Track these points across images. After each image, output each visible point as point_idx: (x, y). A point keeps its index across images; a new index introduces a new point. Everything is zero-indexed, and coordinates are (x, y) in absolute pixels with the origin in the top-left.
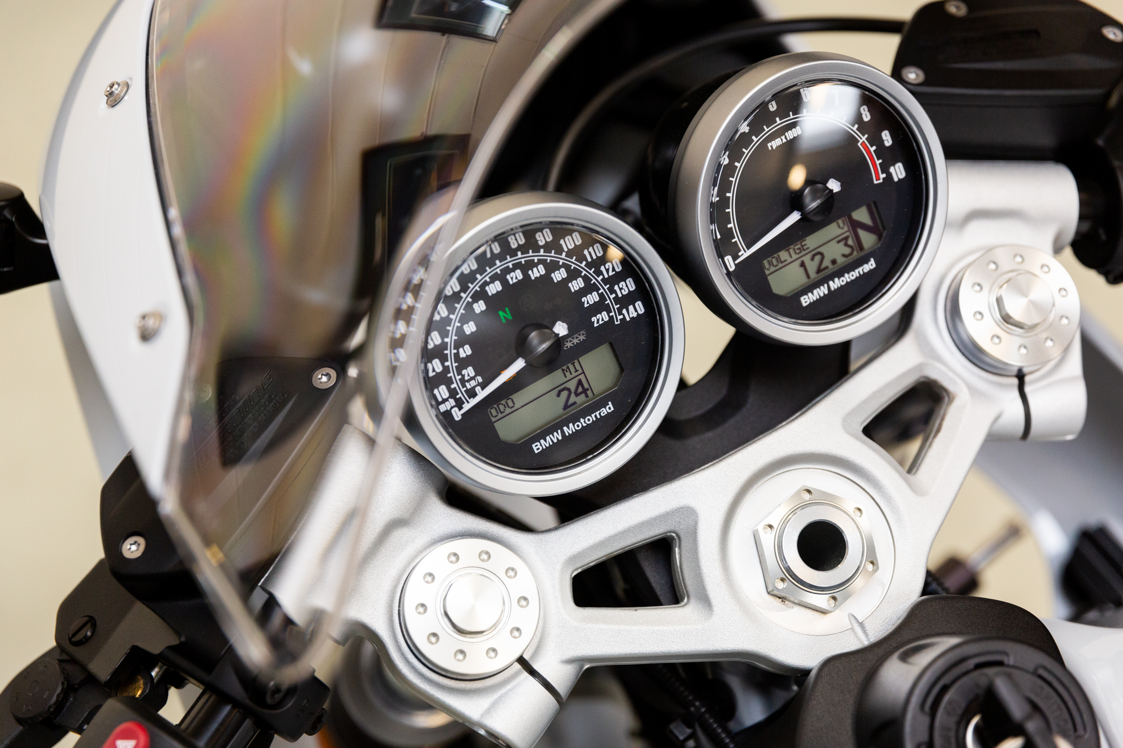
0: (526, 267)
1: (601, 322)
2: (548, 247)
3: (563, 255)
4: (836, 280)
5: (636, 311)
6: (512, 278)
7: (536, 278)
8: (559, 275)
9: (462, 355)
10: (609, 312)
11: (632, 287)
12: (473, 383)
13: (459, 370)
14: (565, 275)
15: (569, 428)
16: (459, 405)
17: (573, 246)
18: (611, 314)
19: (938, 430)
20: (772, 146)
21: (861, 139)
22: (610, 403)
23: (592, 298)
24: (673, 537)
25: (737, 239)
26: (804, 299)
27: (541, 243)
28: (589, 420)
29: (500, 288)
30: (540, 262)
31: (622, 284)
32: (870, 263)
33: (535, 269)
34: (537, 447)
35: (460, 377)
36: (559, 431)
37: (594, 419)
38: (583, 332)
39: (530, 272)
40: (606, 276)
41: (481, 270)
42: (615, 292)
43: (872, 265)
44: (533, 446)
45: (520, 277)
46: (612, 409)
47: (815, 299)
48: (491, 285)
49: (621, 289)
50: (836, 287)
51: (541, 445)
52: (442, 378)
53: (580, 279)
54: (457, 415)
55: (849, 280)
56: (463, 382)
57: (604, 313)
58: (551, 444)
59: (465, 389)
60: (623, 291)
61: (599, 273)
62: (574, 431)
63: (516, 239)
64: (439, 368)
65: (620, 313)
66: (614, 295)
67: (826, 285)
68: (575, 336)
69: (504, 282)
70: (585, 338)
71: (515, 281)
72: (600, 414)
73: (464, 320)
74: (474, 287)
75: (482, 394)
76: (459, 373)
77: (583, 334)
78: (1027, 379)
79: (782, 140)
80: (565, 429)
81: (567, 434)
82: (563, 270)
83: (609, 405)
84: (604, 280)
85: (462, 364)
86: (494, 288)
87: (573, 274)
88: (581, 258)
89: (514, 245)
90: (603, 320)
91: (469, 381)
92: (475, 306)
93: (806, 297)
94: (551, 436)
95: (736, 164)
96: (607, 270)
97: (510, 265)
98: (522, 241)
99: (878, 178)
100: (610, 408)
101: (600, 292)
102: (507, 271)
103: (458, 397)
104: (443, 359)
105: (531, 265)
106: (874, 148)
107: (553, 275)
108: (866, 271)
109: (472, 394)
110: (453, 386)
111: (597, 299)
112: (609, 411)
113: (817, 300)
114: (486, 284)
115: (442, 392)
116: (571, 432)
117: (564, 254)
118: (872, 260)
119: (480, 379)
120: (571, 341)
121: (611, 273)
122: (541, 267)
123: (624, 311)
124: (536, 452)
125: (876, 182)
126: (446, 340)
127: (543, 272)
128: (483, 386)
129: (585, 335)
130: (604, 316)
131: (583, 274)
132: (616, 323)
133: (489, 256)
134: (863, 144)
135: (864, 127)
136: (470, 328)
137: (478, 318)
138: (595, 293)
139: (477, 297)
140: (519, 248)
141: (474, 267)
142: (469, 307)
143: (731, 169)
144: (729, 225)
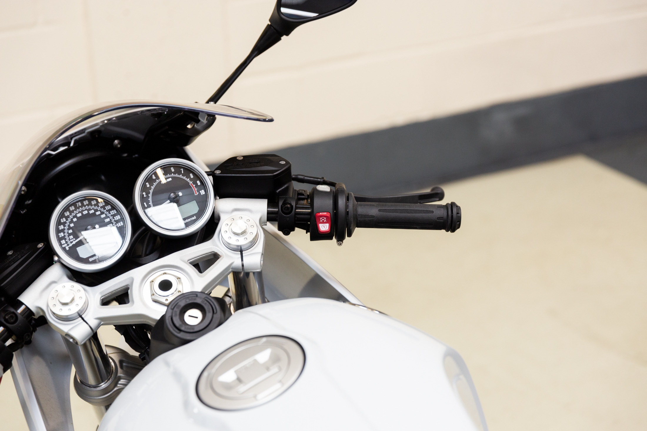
2: (95, 205)
3: (99, 208)
5: (121, 224)
7: (91, 213)
8: (98, 213)
9: (69, 232)
11: (120, 218)
12: (72, 240)
13: (69, 236)
16: (68, 245)
17: (102, 205)
18: (113, 225)
21: (190, 182)
24: (129, 287)
27: (93, 204)
30: (93, 209)
41: (75, 210)
42: (114, 219)
43: (195, 218)
45: (87, 213)
48: (78, 214)
49: (116, 218)
51: (92, 259)
52: (64, 238)
54: (67, 248)
55: (188, 221)
56: (69, 239)
57: (111, 224)
58: (95, 259)
61: (110, 213)
64: (63, 235)
65: (116, 225)
66: (114, 220)
69: (82, 214)
71: (85, 213)
73: (70, 223)
74: (73, 214)
75: (74, 243)
76: (68, 237)
78: (243, 252)
82: (99, 212)
84: (111, 215)
85: (69, 235)
86: (79, 215)
87: (102, 213)
88: (105, 209)
89: (85, 204)
90: (111, 226)
91: (71, 239)
95: (152, 187)
96: (112, 213)
97: (84, 209)
98: (87, 203)
99: (196, 194)
101: (110, 218)
102: (83, 211)
103: (68, 243)
104: (64, 233)
105: (90, 210)
106: (195, 185)
107: (96, 213)
108: (193, 219)
109: (71, 242)
110: (66, 240)
111: (109, 220)
114: (77, 214)
115: (63, 242)
118: (195, 216)
119: (74, 239)
121: (113, 214)
122: (93, 210)
125: (195, 195)
126: (65, 228)
127: (93, 212)
128: (74, 241)
131: (105, 213)
132: (115, 227)
133: (78, 206)
134: (191, 184)
135: (191, 179)
136: (72, 225)
137: (74, 223)
138: (108, 219)
139: (74, 217)
140: (87, 205)
141: (74, 209)
142: (72, 220)
143: (150, 188)
144: (150, 203)
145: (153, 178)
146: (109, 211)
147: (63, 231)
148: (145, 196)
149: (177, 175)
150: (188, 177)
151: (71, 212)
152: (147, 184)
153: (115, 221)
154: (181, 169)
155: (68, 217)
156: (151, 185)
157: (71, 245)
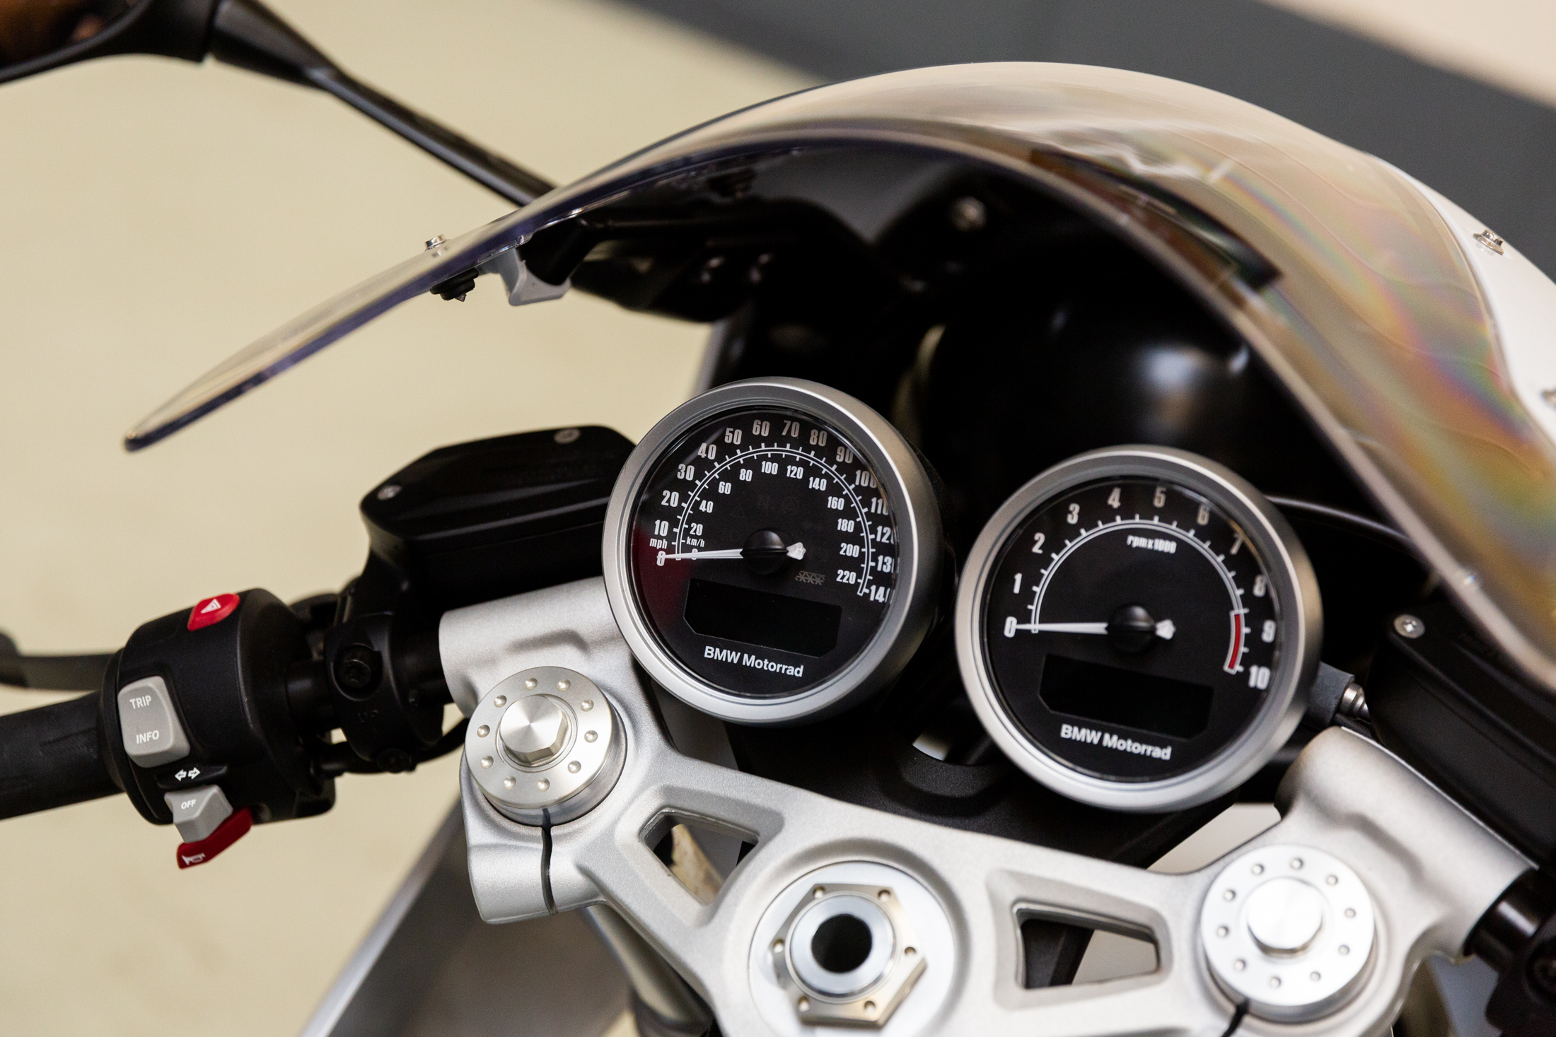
0: (812, 471)
1: (845, 580)
2: (842, 468)
3: (851, 487)
4: (1115, 738)
5: (884, 596)
6: (792, 471)
7: (813, 489)
8: (836, 503)
10: (859, 576)
12: (694, 542)
13: (690, 520)
14: (841, 508)
15: (749, 658)
16: (670, 550)
17: (866, 485)
18: (859, 581)
20: (1132, 541)
21: (1239, 607)
22: (802, 667)
23: (851, 550)
25: (1035, 608)
26: (1067, 729)
27: (839, 459)
28: (772, 667)
29: (774, 472)
30: (827, 476)
32: (1164, 751)
33: (817, 480)
34: (709, 652)
35: (687, 526)
36: (739, 654)
37: (778, 671)
38: (823, 576)
39: (811, 479)
40: (878, 539)
41: (769, 442)
42: (877, 562)
43: (1165, 754)
44: (707, 648)
45: (800, 476)
46: (800, 675)
47: (1078, 739)
48: (769, 463)
49: (884, 563)
50: (1110, 745)
51: (714, 653)
52: (671, 515)
53: (852, 523)
54: (660, 560)
55: (1129, 750)
56: (687, 533)
57: (853, 575)
58: (724, 660)
59: (684, 541)
60: (885, 566)
61: (874, 531)
62: (752, 665)
63: (818, 437)
64: (674, 503)
65: (868, 587)
66: (873, 564)
67: (1099, 734)
68: (813, 574)
69: (782, 470)
70: (819, 584)
71: (792, 476)
72: (786, 669)
73: (725, 476)
75: (695, 555)
76: (689, 523)
77: (821, 579)
79: (1148, 544)
80: (746, 656)
81: (744, 664)
82: (842, 501)
83: (800, 667)
84: (874, 541)
85: (697, 516)
86: (770, 468)
87: (849, 513)
88: (867, 503)
89: (813, 441)
90: (848, 580)
91: (692, 537)
92: (743, 471)
93: (1070, 727)
94: (729, 652)
95: (1083, 531)
96: (883, 535)
97: (798, 457)
98: (823, 442)
99: (1231, 666)
100: (798, 672)
101: (863, 550)
102: (789, 460)
103: (673, 543)
104: (684, 498)
105: (816, 472)
106: (1249, 630)
107: (830, 498)
108: (1150, 754)
109: (687, 549)
110: (675, 530)
111: (856, 555)
112: (796, 675)
113: (1080, 741)
114: (765, 458)
115: (662, 527)
116: (748, 664)
117: (853, 486)
118: (1171, 750)
119: (703, 543)
120: (806, 576)
121: (884, 540)
122: (824, 482)
123: (873, 588)
124: (706, 656)
125: (1226, 668)
126: (697, 482)
127: (823, 488)
128: (700, 549)
129: (822, 581)
130: (850, 577)
131: (858, 520)
132: (858, 593)
133: (784, 433)
134: (1237, 616)
135: (1249, 600)
136: (725, 488)
137: (738, 485)
138: (857, 548)
139: (750, 464)
140: (816, 448)
141: (765, 434)
142: (737, 468)
143: (1073, 532)
144: (1035, 588)
145: (1110, 502)
146: (877, 520)
147: (684, 488)
148: (1036, 549)
149: (1204, 548)
150: (1245, 582)
151: (750, 440)
152: (1075, 508)
153: (874, 569)
154: (1236, 535)
155: (731, 450)
156: (1087, 521)
157: (678, 556)
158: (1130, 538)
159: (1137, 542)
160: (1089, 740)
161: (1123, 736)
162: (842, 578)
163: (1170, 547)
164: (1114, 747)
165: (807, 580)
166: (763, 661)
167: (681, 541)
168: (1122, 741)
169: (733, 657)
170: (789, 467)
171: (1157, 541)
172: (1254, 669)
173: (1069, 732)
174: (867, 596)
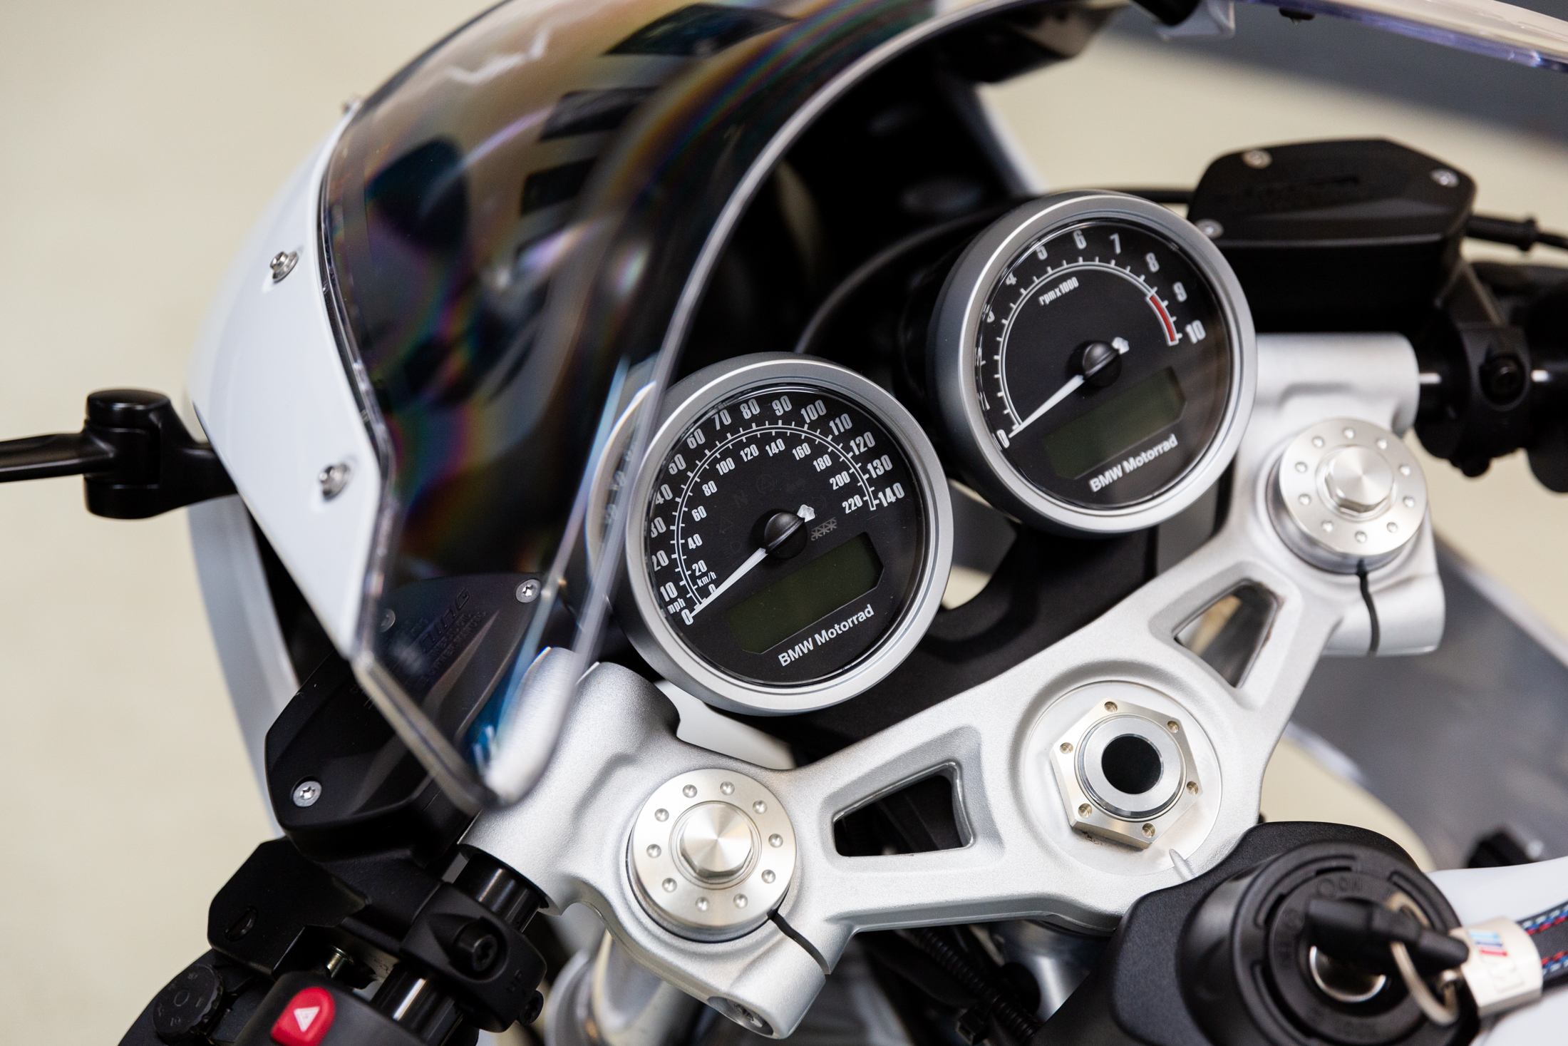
0: (762, 442)
1: (853, 508)
2: (787, 418)
3: (806, 428)
4: (1131, 460)
5: (894, 494)
6: (746, 455)
7: (775, 454)
8: (801, 452)
9: (692, 546)
10: (862, 495)
11: (889, 466)
12: (705, 580)
13: (689, 564)
14: (808, 452)
15: (821, 636)
16: (690, 605)
17: (816, 416)
18: (865, 499)
19: (1267, 638)
20: (1044, 301)
21: (1149, 291)
22: (869, 606)
23: (841, 480)
24: (952, 767)
25: (1010, 410)
26: (1095, 483)
27: (779, 413)
28: (845, 626)
29: (732, 466)
30: (779, 435)
31: (876, 462)
32: (1170, 441)
33: (773, 445)
34: (785, 659)
35: (690, 572)
36: (810, 639)
37: (851, 625)
38: (832, 520)
39: (767, 448)
40: (857, 453)
41: (710, 445)
42: (868, 472)
43: (1173, 442)
44: (780, 657)
45: (756, 453)
46: (872, 613)
47: (1107, 483)
48: (723, 463)
49: (875, 468)
50: (1132, 469)
51: (789, 656)
52: (669, 574)
53: (826, 457)
54: (688, 618)
55: (1147, 461)
56: (694, 578)
57: (857, 497)
58: (801, 655)
59: (696, 587)
60: (877, 470)
61: (849, 449)
63: (749, 408)
64: (665, 562)
65: (876, 497)
66: (867, 476)
67: (1119, 466)
68: (824, 524)
69: (738, 460)
70: (835, 527)
71: (749, 458)
72: (857, 619)
74: (702, 465)
75: (716, 593)
76: (689, 568)
77: (833, 522)
78: (1371, 577)
79: (1056, 293)
80: (817, 636)
81: (820, 644)
82: (805, 445)
83: (867, 607)
84: (854, 457)
85: (692, 556)
86: (726, 466)
87: (818, 451)
88: (827, 431)
89: (747, 415)
90: (855, 505)
91: (700, 577)
92: (705, 487)
93: (1096, 480)
94: (800, 645)
95: (1004, 321)
96: (858, 446)
97: (744, 438)
98: (756, 411)
99: (1172, 339)
100: (869, 612)
101: (851, 472)
102: (740, 446)
104: (670, 550)
105: (768, 439)
106: (1166, 303)
107: (794, 451)
108: (1166, 450)
109: (704, 592)
110: (682, 583)
111: (848, 480)
112: (868, 615)
113: (1109, 484)
114: (717, 461)
115: (670, 590)
116: (824, 641)
117: (806, 426)
118: (1172, 437)
119: (713, 575)
120: (819, 531)
121: (862, 450)
122: (780, 442)
123: (881, 495)
124: (784, 664)
125: (1170, 343)
126: (672, 528)
127: (782, 447)
128: (717, 583)
129: (835, 524)
130: (856, 501)
131: (829, 451)
132: (872, 509)
133: (718, 427)
134: (1152, 298)
135: (1151, 279)
136: (699, 514)
137: (707, 502)
138: (845, 473)
139: (710, 474)
140: (754, 418)
141: (703, 442)
142: (697, 488)
143: (998, 327)
144: (1000, 394)
145: (1008, 282)
146: (845, 438)
147: (664, 543)
148: (982, 363)
149: (1096, 265)
150: (1141, 268)
151: (691, 458)
152: (987, 307)
154: (1112, 237)
155: (682, 477)
156: (1001, 311)
157: (702, 605)
158: (1041, 299)
159: (1048, 298)
160: (1115, 478)
161: (1135, 454)
162: (850, 508)
163: (1072, 284)
164: (1136, 467)
165: (822, 533)
166: (833, 628)
167: (694, 588)
168: (1138, 459)
169: (807, 646)
170: (742, 453)
171: (1061, 286)
172: (1189, 329)
173: (1098, 483)
174: (880, 505)
